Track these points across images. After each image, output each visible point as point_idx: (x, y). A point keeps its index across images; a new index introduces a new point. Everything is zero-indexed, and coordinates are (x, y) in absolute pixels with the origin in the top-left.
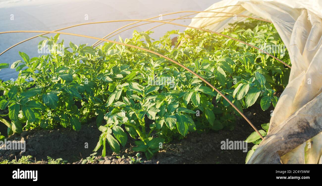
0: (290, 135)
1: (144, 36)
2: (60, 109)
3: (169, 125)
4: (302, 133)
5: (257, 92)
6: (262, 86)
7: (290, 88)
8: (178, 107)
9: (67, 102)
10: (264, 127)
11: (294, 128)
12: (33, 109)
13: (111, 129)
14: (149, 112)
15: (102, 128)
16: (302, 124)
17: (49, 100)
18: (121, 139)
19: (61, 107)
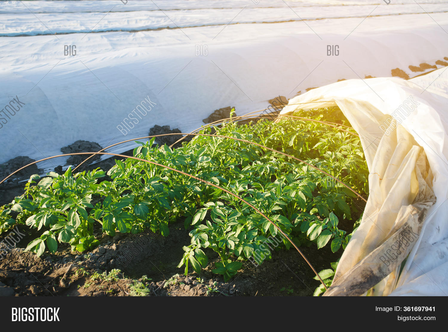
0: (352, 286)
1: (236, 135)
2: (151, 215)
3: (246, 253)
4: (364, 282)
5: (329, 234)
6: (334, 228)
7: (361, 231)
8: (257, 235)
9: (157, 209)
10: (333, 266)
11: (357, 278)
12: (125, 220)
13: (193, 251)
14: (229, 241)
15: (185, 248)
16: (366, 273)
17: (140, 211)
18: (202, 261)
19: (151, 213)
